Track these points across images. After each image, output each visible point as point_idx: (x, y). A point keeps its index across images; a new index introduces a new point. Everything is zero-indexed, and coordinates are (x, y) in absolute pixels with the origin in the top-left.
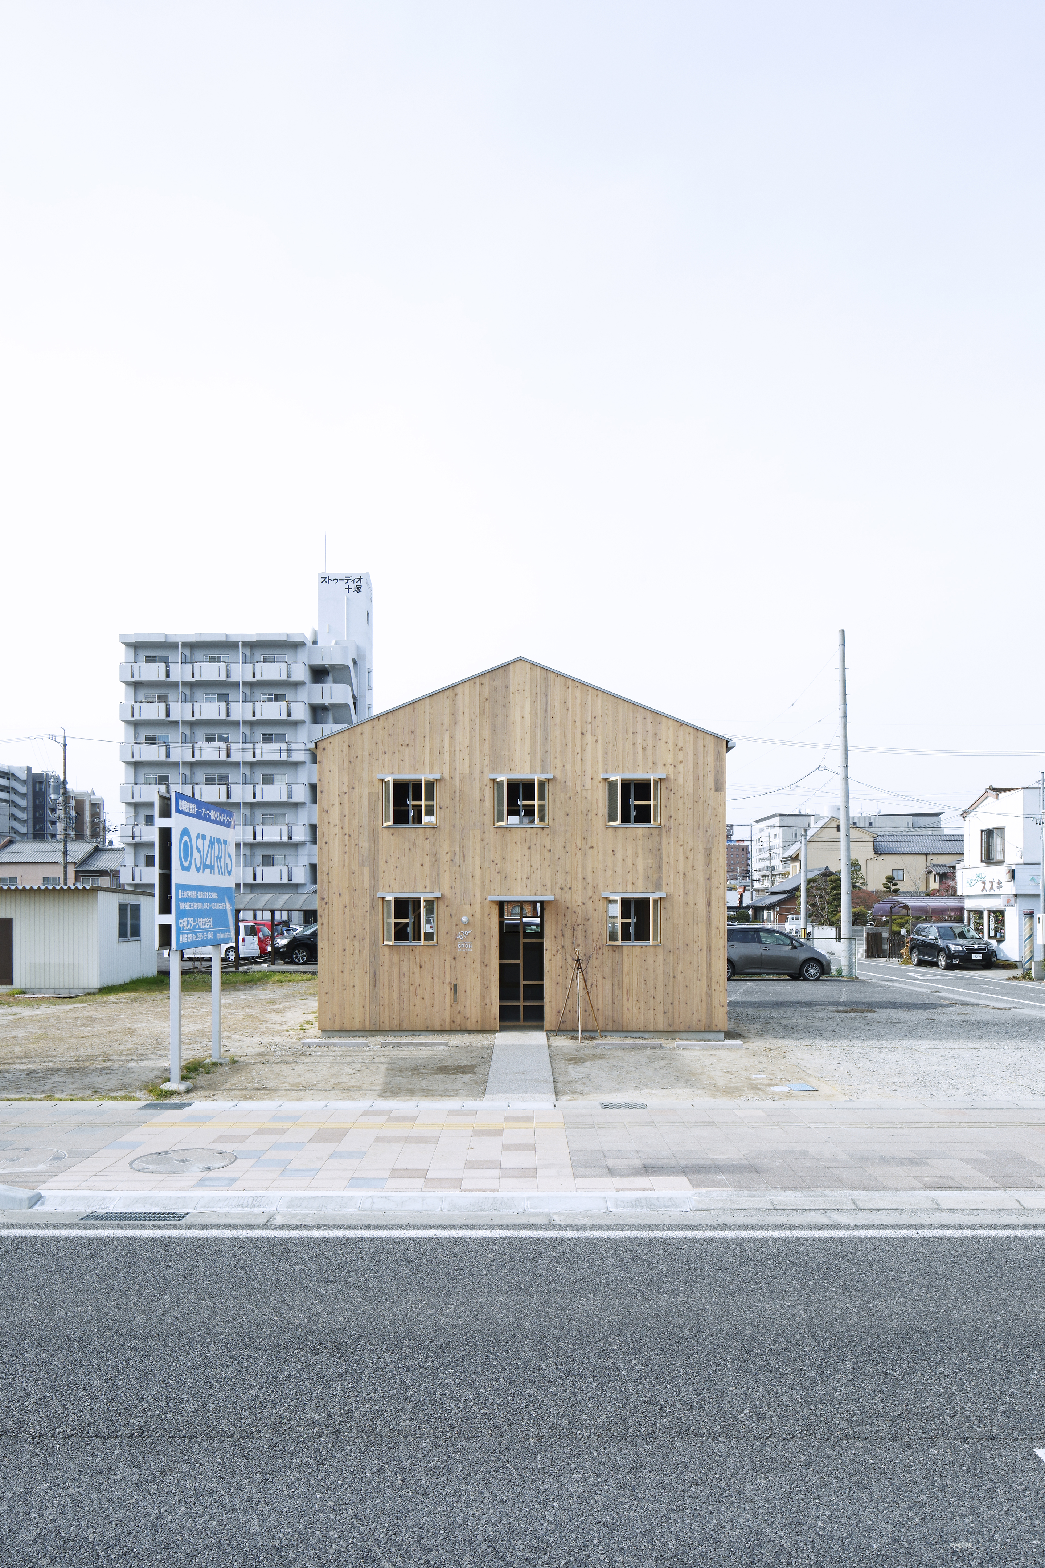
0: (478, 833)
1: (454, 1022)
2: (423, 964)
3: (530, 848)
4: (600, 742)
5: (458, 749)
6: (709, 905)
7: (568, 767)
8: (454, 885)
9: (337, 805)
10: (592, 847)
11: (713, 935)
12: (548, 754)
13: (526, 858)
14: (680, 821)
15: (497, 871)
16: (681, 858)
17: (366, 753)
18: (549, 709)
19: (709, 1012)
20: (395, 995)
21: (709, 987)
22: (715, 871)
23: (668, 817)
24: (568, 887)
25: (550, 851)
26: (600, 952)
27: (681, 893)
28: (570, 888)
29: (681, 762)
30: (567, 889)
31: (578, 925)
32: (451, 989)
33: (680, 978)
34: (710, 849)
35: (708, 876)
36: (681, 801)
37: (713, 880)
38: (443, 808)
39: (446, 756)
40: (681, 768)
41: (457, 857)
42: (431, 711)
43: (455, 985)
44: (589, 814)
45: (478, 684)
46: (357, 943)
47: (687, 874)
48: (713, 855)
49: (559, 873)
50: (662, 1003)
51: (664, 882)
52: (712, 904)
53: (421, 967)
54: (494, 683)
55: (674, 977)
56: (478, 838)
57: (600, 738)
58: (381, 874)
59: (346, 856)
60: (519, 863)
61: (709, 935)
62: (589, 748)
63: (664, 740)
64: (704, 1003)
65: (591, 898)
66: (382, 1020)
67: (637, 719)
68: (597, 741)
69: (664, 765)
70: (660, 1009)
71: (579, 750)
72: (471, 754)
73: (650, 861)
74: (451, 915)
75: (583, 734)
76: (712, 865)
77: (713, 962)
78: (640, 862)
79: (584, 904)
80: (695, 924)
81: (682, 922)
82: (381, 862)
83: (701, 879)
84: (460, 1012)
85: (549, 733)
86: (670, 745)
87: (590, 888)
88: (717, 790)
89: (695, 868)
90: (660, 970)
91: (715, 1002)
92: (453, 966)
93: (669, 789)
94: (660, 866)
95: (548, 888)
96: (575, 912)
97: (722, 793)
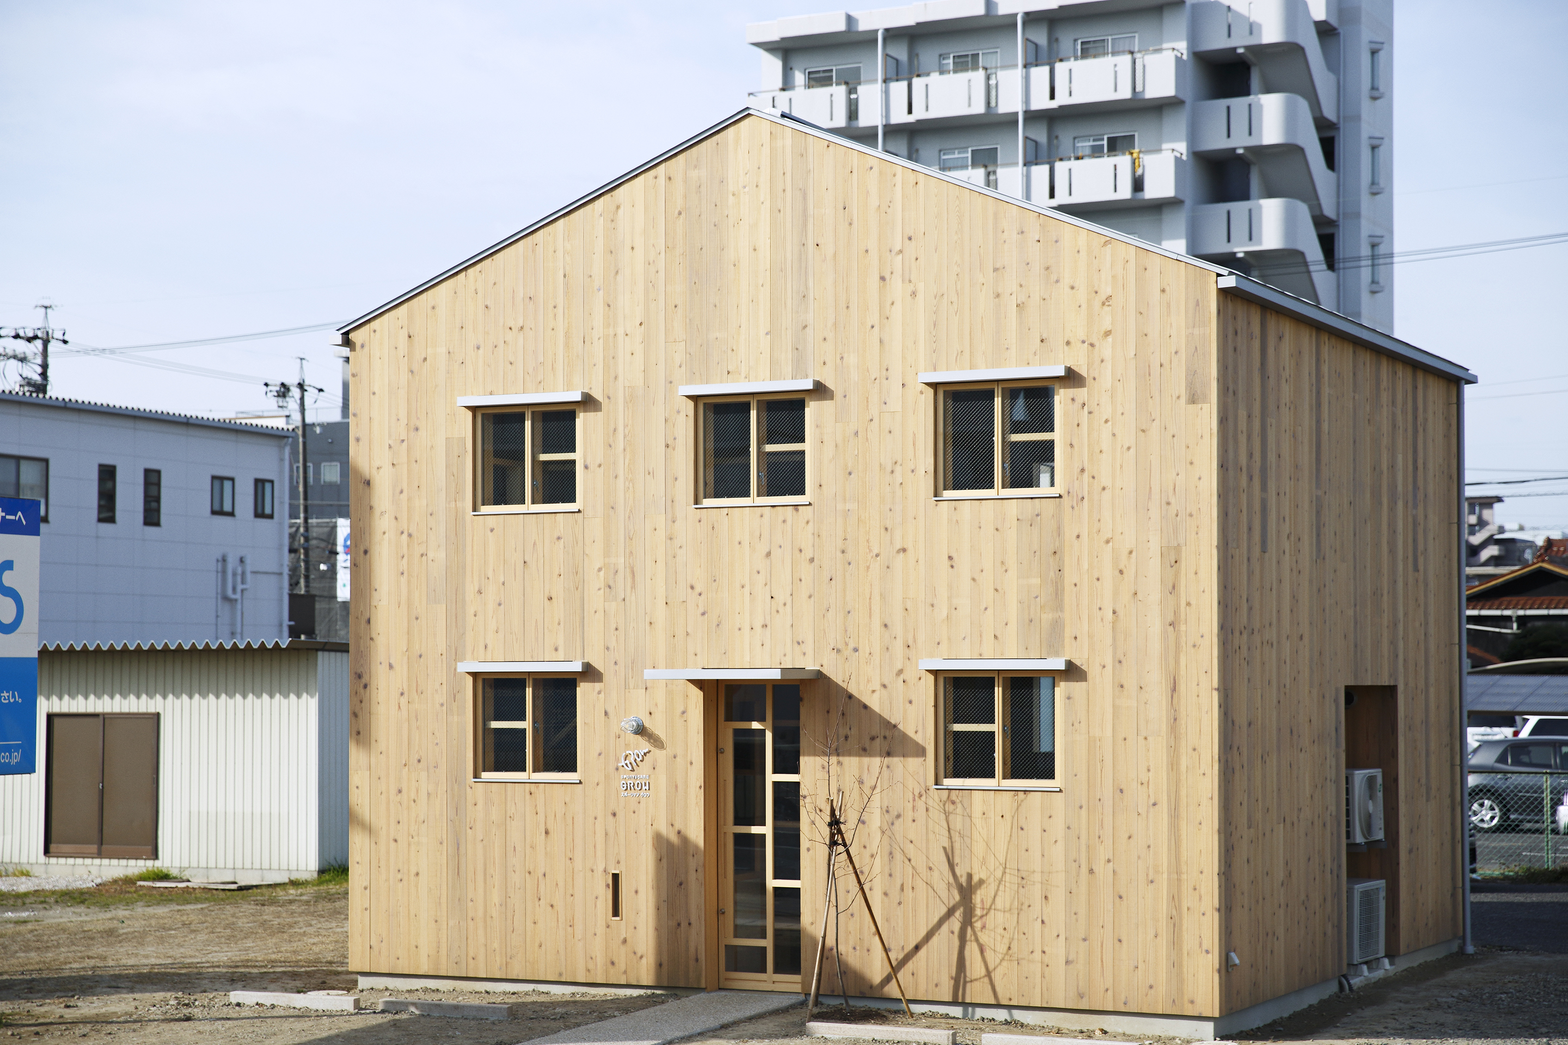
0: (661, 521)
1: (613, 963)
2: (550, 827)
3: (769, 554)
4: (920, 296)
5: (621, 332)
6: (1174, 689)
7: (852, 360)
8: (612, 644)
9: (387, 469)
10: (904, 550)
11: (1183, 768)
12: (809, 331)
13: (760, 578)
14: (1105, 480)
15: (701, 610)
16: (1108, 573)
17: (442, 350)
18: (810, 226)
19: (1176, 965)
20: (496, 897)
21: (1177, 900)
22: (1188, 604)
23: (1077, 470)
24: (852, 645)
25: (812, 560)
26: (920, 804)
27: (1109, 661)
28: (856, 650)
29: (1108, 333)
30: (848, 652)
31: (873, 739)
32: (605, 885)
33: (1104, 874)
34: (1178, 548)
35: (1170, 618)
36: (1106, 431)
37: (1183, 628)
38: (591, 467)
39: (598, 348)
40: (1106, 349)
41: (620, 578)
42: (568, 248)
43: (616, 878)
44: (898, 469)
45: (662, 180)
46: (424, 775)
47: (1121, 613)
48: (1183, 564)
49: (829, 614)
50: (1062, 938)
51: (1068, 633)
52: (1182, 687)
53: (547, 832)
54: (695, 174)
55: (1091, 871)
56: (661, 534)
57: (921, 287)
58: (470, 619)
59: (404, 580)
60: (747, 590)
61: (1173, 765)
62: (897, 313)
63: (1066, 282)
64: (1163, 941)
65: (900, 672)
66: (471, 954)
67: (1005, 236)
68: (914, 294)
69: (1068, 343)
70: (1058, 951)
71: (874, 318)
72: (647, 341)
73: (1036, 581)
74: (606, 713)
75: (883, 278)
76: (1183, 589)
77: (1184, 836)
78: (1012, 584)
79: (884, 686)
80: (1141, 739)
81: (1109, 733)
82: (470, 589)
83: (1155, 625)
84: (625, 941)
85: (811, 284)
86: (1082, 295)
87: (898, 647)
88: (1193, 399)
89: (1140, 596)
90: (1058, 853)
91: (1189, 942)
92: (611, 833)
93: (1079, 401)
94: (1058, 593)
95: (809, 647)
96: (865, 707)
97: (1206, 406)
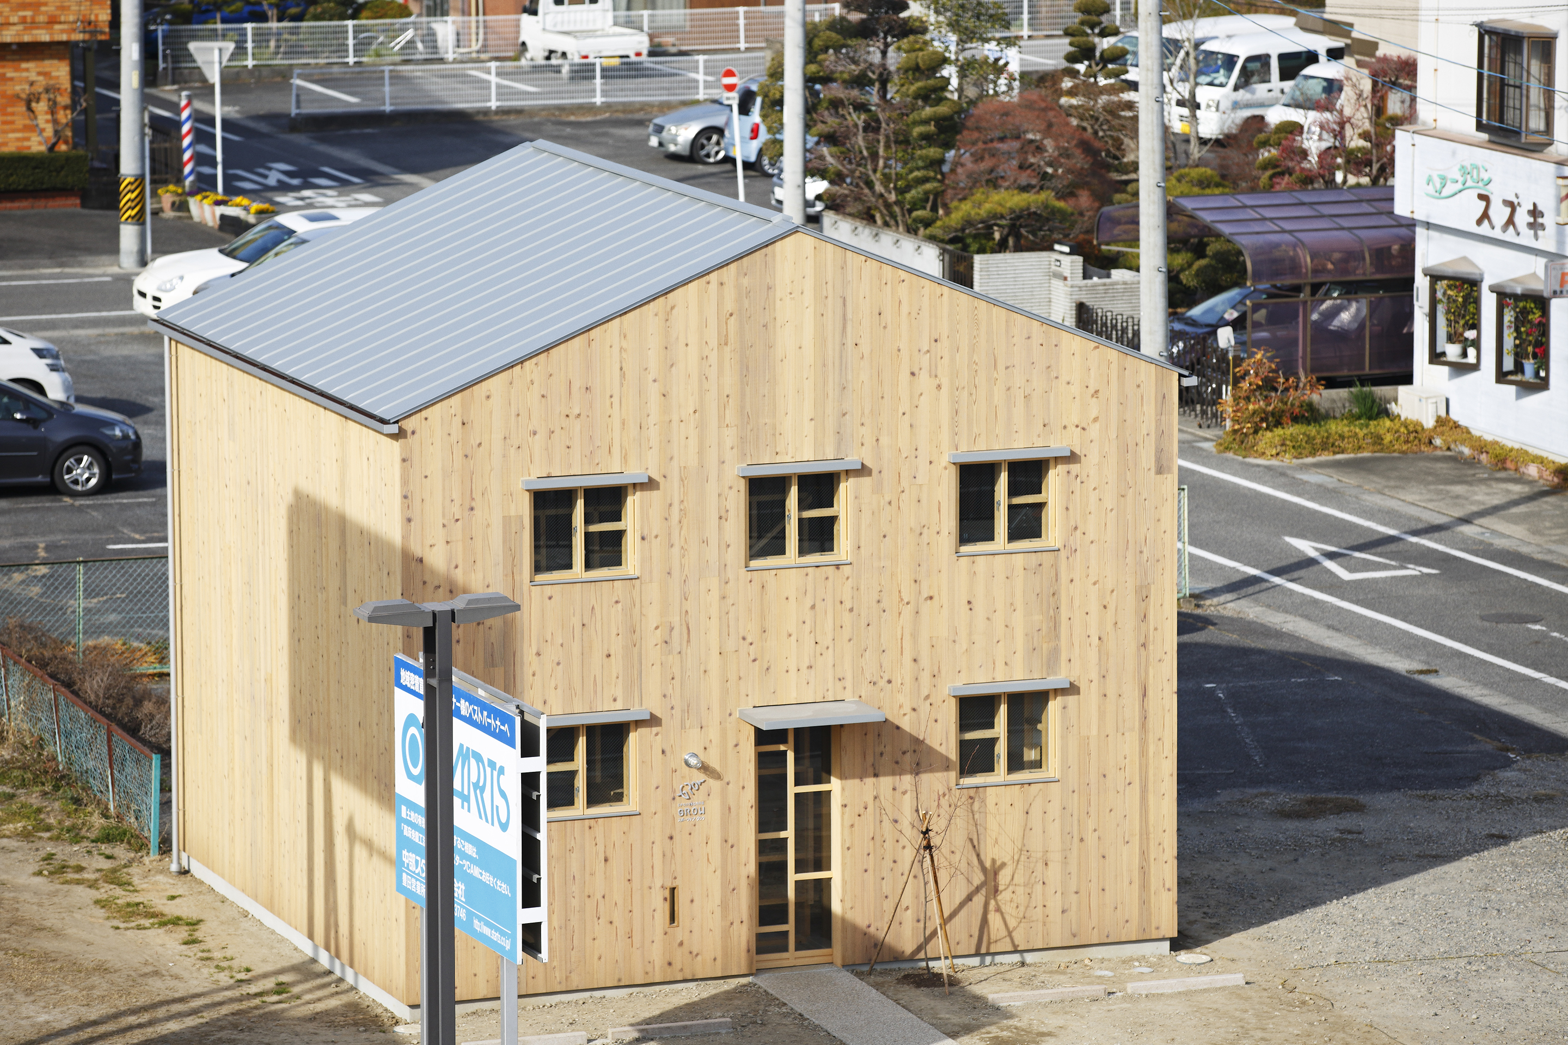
0: (714, 583)
1: (670, 964)
2: (609, 855)
3: (813, 607)
4: (945, 389)
5: (675, 418)
6: (1144, 695)
7: (886, 442)
8: (669, 694)
9: (440, 547)
10: (931, 598)
11: (1151, 754)
12: (848, 417)
13: (807, 627)
15: (752, 657)
16: (1094, 607)
17: (497, 436)
18: (849, 329)
19: (1144, 903)
21: (1144, 854)
22: (1156, 629)
23: (1071, 528)
24: (886, 678)
25: (851, 610)
26: (944, 802)
27: (1094, 675)
28: (889, 682)
29: (1095, 420)
30: (882, 683)
31: (904, 753)
32: (665, 899)
33: (1091, 838)
34: (1148, 586)
35: (1142, 641)
36: (1093, 497)
37: (1151, 647)
38: (648, 538)
39: (653, 434)
40: (1094, 431)
41: (676, 633)
42: (624, 345)
43: (673, 890)
44: (925, 531)
45: (714, 286)
47: (1104, 638)
48: (1152, 598)
49: (867, 654)
50: (1059, 894)
51: (1064, 657)
52: (1150, 693)
53: (606, 860)
54: (745, 281)
55: (1082, 840)
56: (715, 594)
57: (944, 381)
59: (459, 647)
60: (793, 638)
61: (1143, 752)
62: (924, 403)
63: (1064, 378)
64: (1136, 885)
65: (927, 697)
66: (532, 974)
67: (1015, 340)
68: (939, 387)
69: (1064, 427)
70: (1055, 904)
71: (905, 406)
72: (701, 427)
73: (1037, 618)
74: (663, 752)
75: (913, 374)
76: (1151, 617)
77: (1151, 805)
78: (1018, 619)
79: (914, 710)
80: (1119, 734)
81: (1094, 732)
82: (529, 654)
83: (1130, 646)
84: (681, 944)
85: (850, 377)
86: (1075, 389)
87: (925, 677)
88: (1160, 471)
89: (1119, 625)
90: (1055, 829)
91: (1154, 883)
92: (669, 854)
93: (1073, 473)
94: (1056, 626)
95: (848, 683)
96: (898, 728)
97: (1169, 476)
